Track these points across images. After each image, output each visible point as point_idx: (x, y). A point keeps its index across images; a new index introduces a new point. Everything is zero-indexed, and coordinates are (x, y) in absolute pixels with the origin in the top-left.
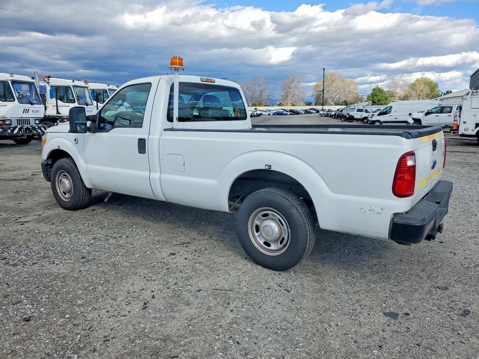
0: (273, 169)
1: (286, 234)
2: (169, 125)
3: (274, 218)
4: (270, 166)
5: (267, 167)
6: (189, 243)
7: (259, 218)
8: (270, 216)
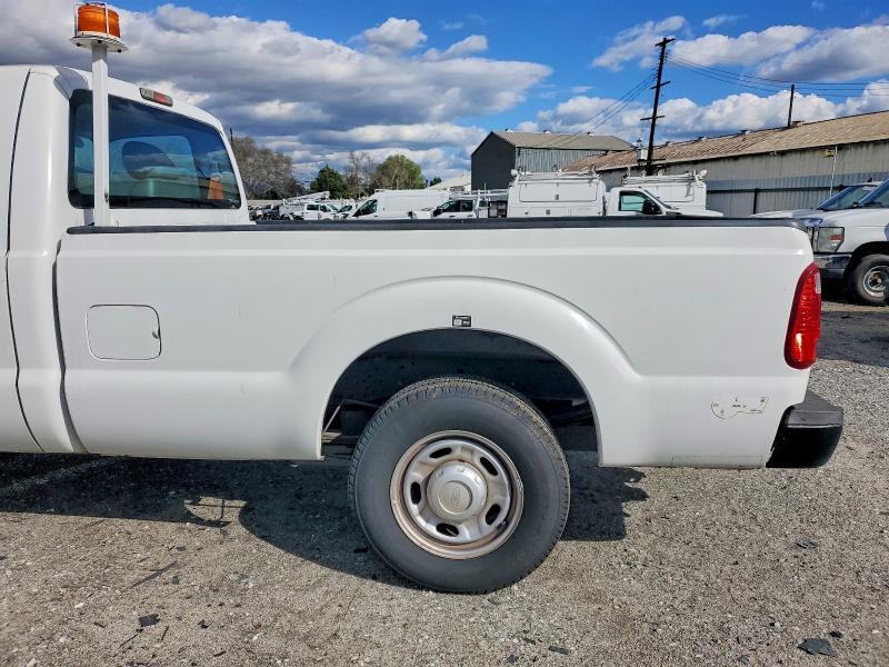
0: (475, 325)
1: (505, 495)
2: (77, 216)
3: (467, 456)
4: (469, 319)
5: (458, 323)
6: (172, 565)
7: (422, 463)
8: (457, 453)
